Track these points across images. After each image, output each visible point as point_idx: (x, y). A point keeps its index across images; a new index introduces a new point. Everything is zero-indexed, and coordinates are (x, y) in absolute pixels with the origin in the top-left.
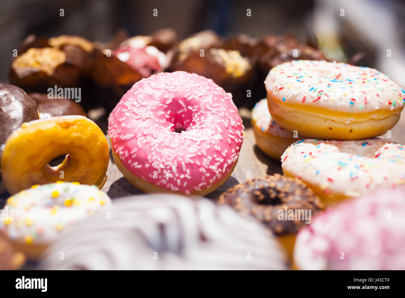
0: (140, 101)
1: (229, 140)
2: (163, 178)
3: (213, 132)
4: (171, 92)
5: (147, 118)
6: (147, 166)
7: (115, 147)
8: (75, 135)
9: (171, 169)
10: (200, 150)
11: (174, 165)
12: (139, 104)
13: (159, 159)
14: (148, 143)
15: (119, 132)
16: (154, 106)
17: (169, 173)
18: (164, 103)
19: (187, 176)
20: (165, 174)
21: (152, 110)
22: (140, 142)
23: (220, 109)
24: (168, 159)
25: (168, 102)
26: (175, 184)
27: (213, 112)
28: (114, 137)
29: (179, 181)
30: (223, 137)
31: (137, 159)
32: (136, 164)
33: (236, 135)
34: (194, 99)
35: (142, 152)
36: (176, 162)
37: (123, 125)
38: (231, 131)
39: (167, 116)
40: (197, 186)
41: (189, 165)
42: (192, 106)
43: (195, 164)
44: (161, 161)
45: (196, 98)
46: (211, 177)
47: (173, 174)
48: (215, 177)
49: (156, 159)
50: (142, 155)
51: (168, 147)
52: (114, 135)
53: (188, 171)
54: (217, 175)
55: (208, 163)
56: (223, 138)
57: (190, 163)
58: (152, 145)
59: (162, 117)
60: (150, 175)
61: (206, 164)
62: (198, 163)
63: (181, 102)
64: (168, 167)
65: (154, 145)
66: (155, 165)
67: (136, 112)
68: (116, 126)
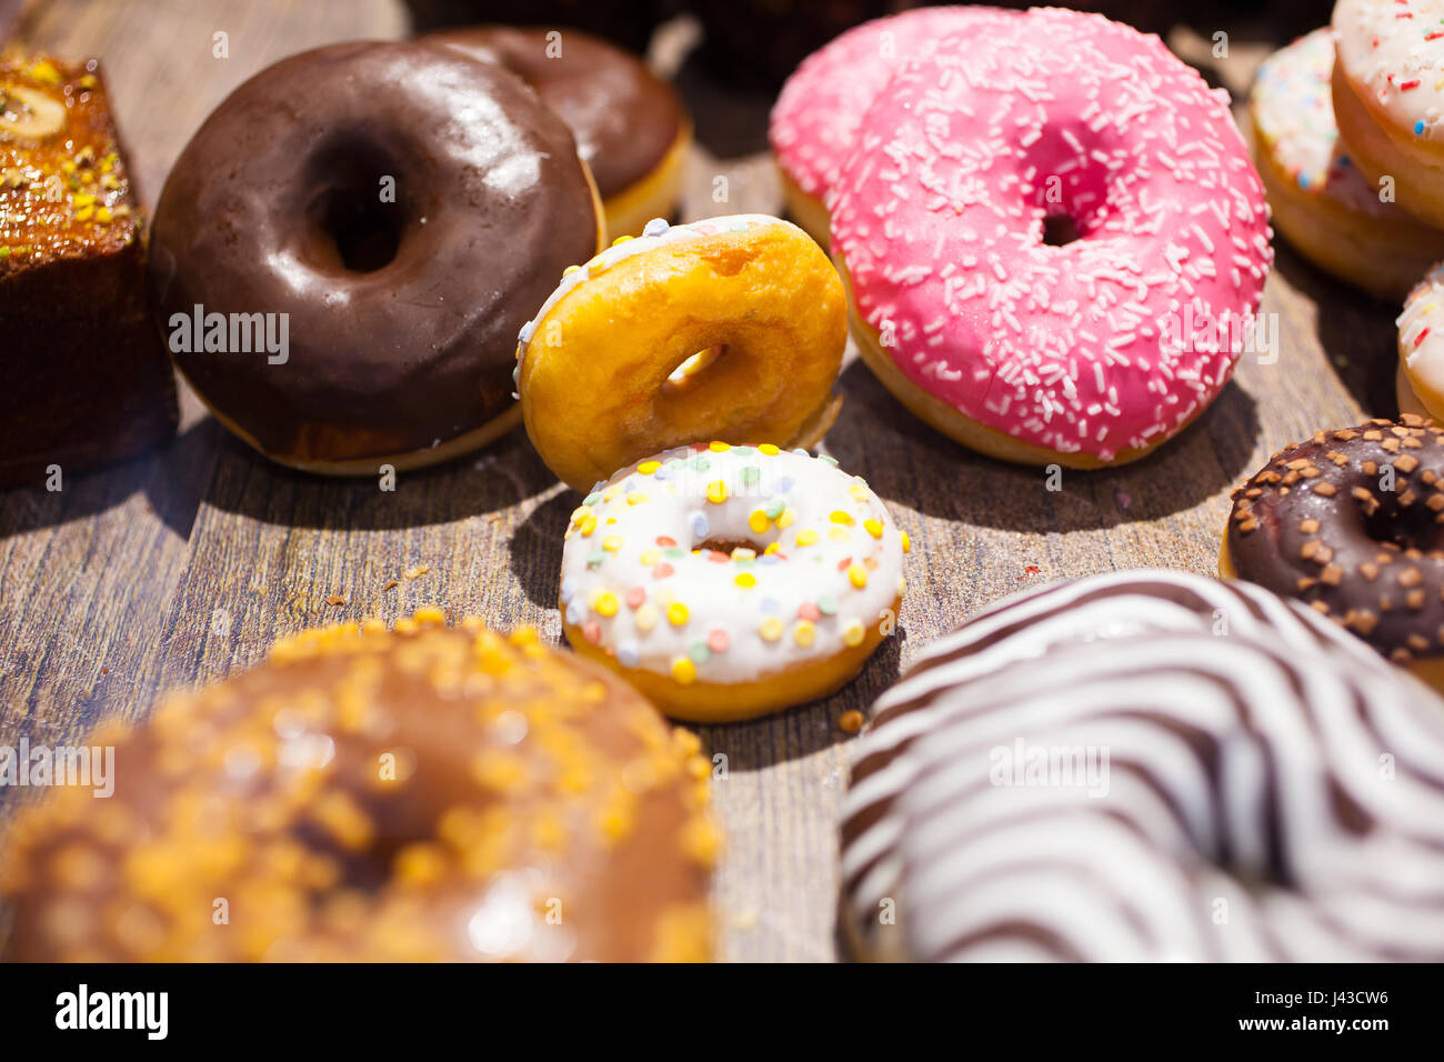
0: (938, 143)
1: (1235, 273)
2: (1031, 414)
3: (1184, 252)
4: (1033, 103)
5: (967, 206)
6: (981, 375)
7: (866, 301)
8: (758, 291)
9: (1059, 386)
10: (1148, 320)
11: (1068, 373)
12: (937, 150)
13: (1020, 354)
14: (980, 296)
15: (880, 253)
16: (984, 158)
17: (1050, 399)
18: (1015, 142)
19: (1108, 407)
20: (1041, 404)
21: (980, 173)
22: (953, 292)
23: (1203, 164)
24: (1050, 353)
25: (1028, 140)
26: (1071, 432)
27: (1178, 174)
28: (862, 269)
29: (1083, 424)
30: (1217, 267)
31: (944, 352)
32: (943, 365)
33: (1253, 253)
34: (1111, 126)
35: (961, 330)
36: (1073, 363)
37: (890, 229)
38: (1239, 242)
39: (1027, 189)
40: (1139, 437)
41: (1115, 372)
42: (1106, 148)
43: (1135, 367)
44: (1027, 362)
45: (1121, 121)
46: (1182, 406)
47: (1065, 401)
48: (1193, 405)
49: (1010, 355)
50: (963, 341)
51: (1045, 311)
52: (861, 261)
53: (1113, 392)
54: (1201, 396)
55: (1175, 362)
56: (1218, 273)
57: (1118, 366)
58: (993, 305)
59: (1013, 192)
60: (991, 405)
61: (1169, 366)
62: (1144, 364)
63: (1069, 137)
64: (1049, 382)
65: (1001, 304)
66: (1007, 374)
67: (929, 184)
68: (863, 231)
